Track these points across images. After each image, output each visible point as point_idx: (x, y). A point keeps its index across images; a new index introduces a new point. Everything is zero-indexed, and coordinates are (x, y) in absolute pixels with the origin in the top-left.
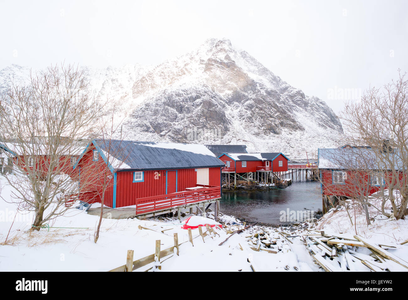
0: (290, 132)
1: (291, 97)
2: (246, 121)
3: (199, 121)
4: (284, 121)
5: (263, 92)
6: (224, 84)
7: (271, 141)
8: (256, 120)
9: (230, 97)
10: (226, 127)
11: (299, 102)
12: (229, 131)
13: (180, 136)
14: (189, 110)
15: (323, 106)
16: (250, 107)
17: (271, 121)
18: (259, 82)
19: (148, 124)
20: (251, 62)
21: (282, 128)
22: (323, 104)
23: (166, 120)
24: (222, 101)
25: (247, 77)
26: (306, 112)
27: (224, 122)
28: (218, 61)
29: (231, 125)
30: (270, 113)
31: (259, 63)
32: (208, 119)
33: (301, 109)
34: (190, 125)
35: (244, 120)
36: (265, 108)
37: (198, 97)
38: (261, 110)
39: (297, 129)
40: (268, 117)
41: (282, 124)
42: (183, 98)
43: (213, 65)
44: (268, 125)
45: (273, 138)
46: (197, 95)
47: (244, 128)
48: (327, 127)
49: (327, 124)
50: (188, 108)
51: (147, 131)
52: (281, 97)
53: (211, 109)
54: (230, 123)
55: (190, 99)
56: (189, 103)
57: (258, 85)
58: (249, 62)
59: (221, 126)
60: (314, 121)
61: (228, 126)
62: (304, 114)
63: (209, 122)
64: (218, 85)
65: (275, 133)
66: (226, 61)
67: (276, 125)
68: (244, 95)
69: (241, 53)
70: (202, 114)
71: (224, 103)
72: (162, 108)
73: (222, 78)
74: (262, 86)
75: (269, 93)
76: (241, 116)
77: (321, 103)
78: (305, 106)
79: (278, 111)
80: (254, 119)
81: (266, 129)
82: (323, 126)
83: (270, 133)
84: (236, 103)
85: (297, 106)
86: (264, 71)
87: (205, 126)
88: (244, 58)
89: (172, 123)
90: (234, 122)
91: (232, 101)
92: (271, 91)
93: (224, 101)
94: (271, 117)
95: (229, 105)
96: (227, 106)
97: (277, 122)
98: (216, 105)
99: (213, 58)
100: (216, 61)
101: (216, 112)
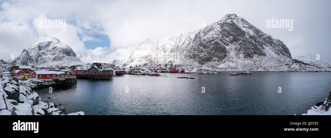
0: (258, 57)
1: (264, 39)
2: (237, 51)
3: (211, 52)
4: (256, 51)
5: (247, 37)
6: (229, 33)
7: (247, 62)
8: (242, 50)
9: (232, 39)
10: (226, 55)
11: (268, 42)
12: (227, 56)
13: (201, 60)
14: (208, 47)
15: (281, 44)
16: (240, 44)
17: (249, 51)
18: (247, 32)
19: (192, 55)
20: (245, 23)
21: (254, 55)
22: (282, 43)
23: (198, 53)
24: (227, 42)
25: (241, 30)
26: (271, 47)
27: (224, 52)
28: (227, 23)
29: (229, 53)
30: (249, 47)
31: (249, 23)
32: (216, 51)
33: (269, 45)
34: (207, 54)
35: (236, 51)
36: (247, 44)
37: (213, 41)
38: (245, 45)
39: (262, 55)
40: (247, 49)
41: (255, 53)
42: (206, 41)
43: (224, 25)
44: (247, 53)
45: (249, 60)
46: (212, 40)
47: (235, 55)
48: (281, 54)
49: (281, 53)
50: (208, 46)
51: (191, 58)
52: (257, 39)
53: (217, 46)
54: (228, 52)
55: (209, 42)
56: (209, 44)
57: (246, 33)
58: (244, 23)
59: (222, 54)
60: (274, 51)
61: (227, 54)
62: (269, 48)
63: (216, 52)
64: (226, 34)
65: (251, 57)
66: (230, 23)
67: (251, 53)
68: (239, 38)
69: (241, 19)
70: (213, 49)
71: (228, 43)
72: (197, 47)
73: (228, 30)
74: (248, 34)
75: (251, 37)
76: (235, 49)
77: (281, 42)
78: (271, 44)
79: (253, 46)
80: (241, 50)
81: (246, 55)
82: (278, 53)
83: (248, 57)
84: (234, 42)
85: (267, 44)
86: (251, 27)
87: (214, 54)
88: (242, 21)
89: (200, 54)
90: (231, 52)
91: (232, 42)
92: (252, 36)
93: (228, 41)
94: (249, 49)
95: (231, 44)
96: (230, 44)
97: (252, 51)
98: (220, 43)
99: (225, 22)
100: (226, 23)
101: (220, 47)
